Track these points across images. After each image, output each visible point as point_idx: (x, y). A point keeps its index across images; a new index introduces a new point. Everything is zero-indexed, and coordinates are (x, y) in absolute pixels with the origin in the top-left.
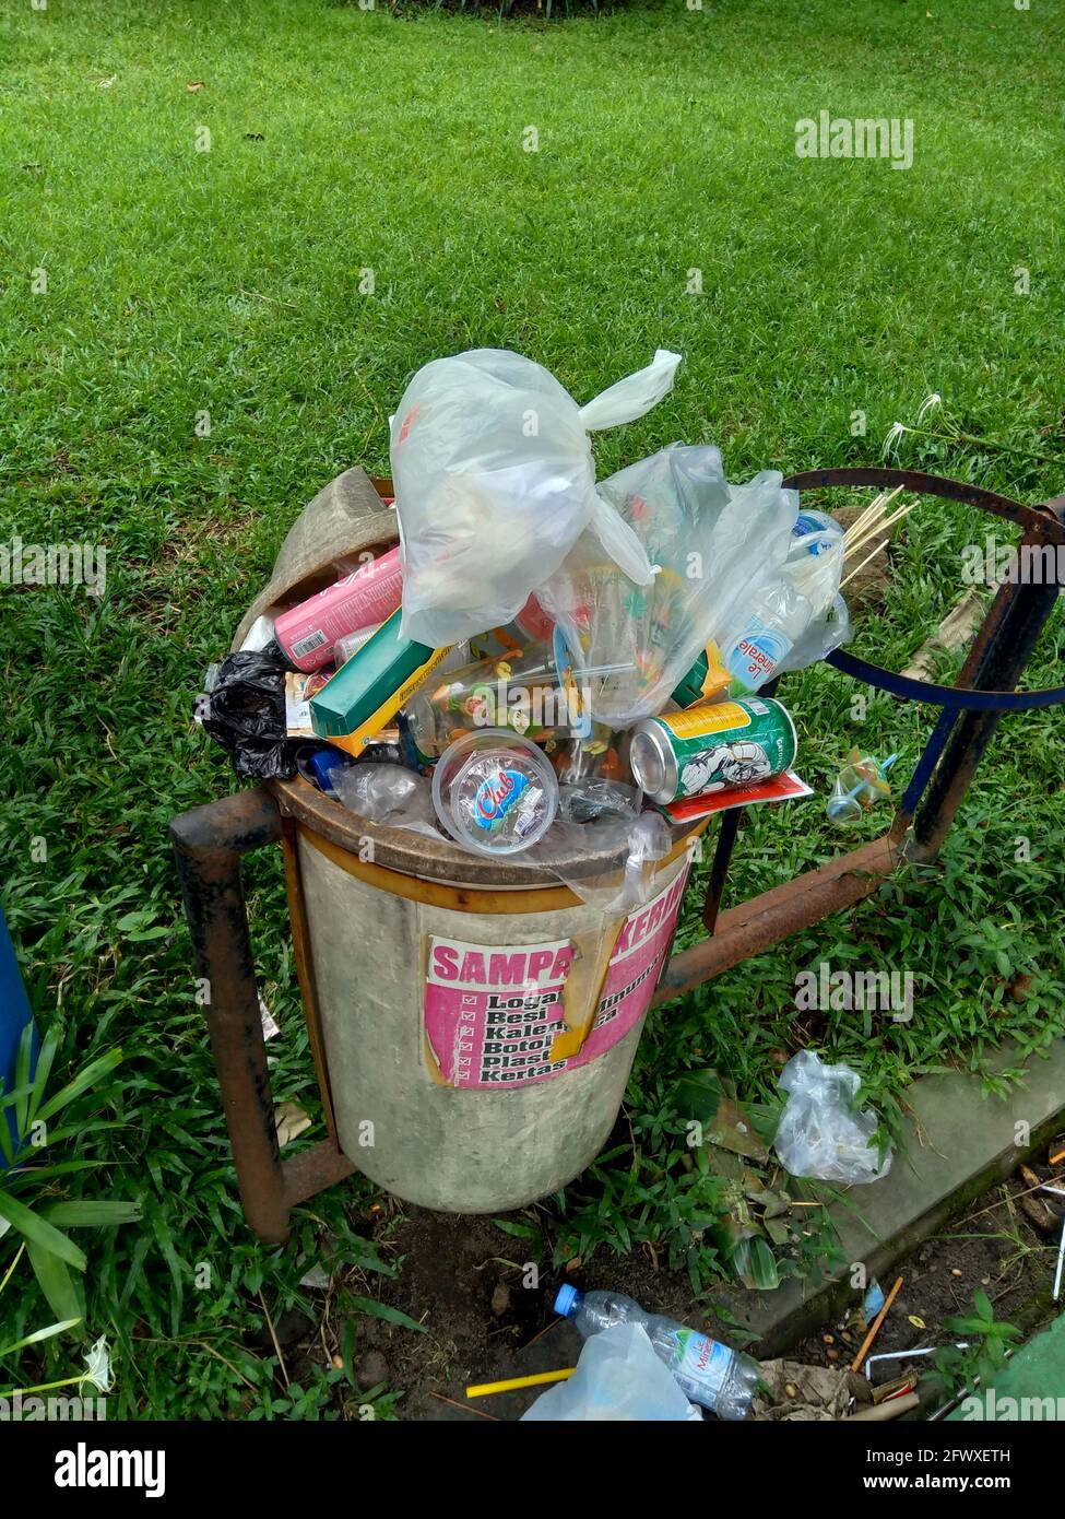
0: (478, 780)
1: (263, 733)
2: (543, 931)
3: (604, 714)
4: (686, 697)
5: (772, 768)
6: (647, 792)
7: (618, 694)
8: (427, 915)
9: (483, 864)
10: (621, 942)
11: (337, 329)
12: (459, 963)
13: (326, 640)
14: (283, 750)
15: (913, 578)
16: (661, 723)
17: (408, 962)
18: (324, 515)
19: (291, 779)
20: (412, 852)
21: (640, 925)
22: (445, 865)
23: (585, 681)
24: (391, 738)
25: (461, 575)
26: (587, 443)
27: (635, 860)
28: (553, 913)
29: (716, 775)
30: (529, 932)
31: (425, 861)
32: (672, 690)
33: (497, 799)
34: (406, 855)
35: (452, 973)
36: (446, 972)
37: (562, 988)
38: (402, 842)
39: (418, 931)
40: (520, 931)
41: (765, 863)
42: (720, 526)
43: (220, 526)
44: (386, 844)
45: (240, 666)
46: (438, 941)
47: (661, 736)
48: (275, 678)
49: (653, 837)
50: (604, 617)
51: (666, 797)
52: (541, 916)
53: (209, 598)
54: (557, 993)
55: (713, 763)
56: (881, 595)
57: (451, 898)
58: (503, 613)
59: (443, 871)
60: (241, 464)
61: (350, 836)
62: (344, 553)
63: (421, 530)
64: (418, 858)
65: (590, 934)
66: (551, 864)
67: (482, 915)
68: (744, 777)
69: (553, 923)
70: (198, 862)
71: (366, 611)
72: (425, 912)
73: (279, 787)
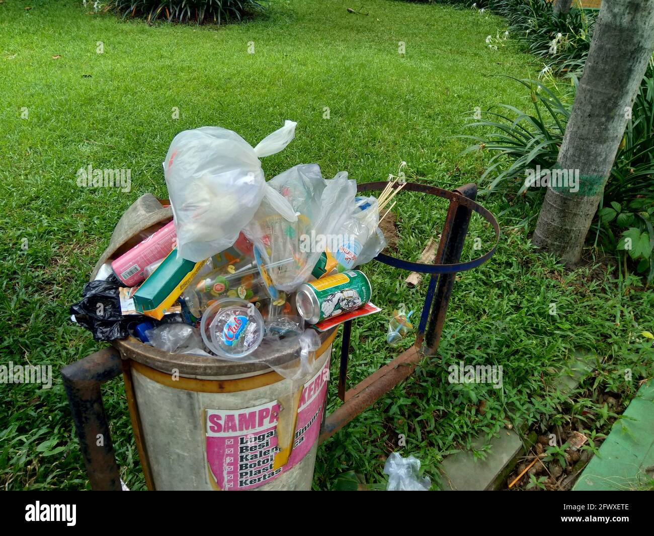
0: (223, 322)
1: (109, 318)
2: (264, 398)
3: (282, 284)
4: (318, 273)
5: (362, 301)
6: (307, 319)
7: (287, 274)
8: (202, 398)
9: (230, 364)
10: (302, 400)
11: (134, 154)
12: (222, 422)
13: (139, 269)
14: (121, 325)
15: (407, 236)
16: (309, 285)
17: (195, 427)
18: (133, 214)
19: (125, 338)
20: (193, 364)
21: (310, 390)
22: (211, 368)
23: (271, 270)
24: (177, 310)
25: (205, 224)
26: (259, 163)
27: (304, 352)
28: (267, 387)
29: (337, 306)
30: (256, 399)
31: (200, 367)
32: (312, 269)
33: (234, 330)
34: (190, 366)
35: (219, 430)
36: (216, 428)
37: (275, 427)
38: (187, 360)
39: (200, 408)
40: (252, 399)
42: (324, 196)
43: (80, 246)
44: (179, 362)
45: (94, 288)
46: (211, 412)
47: (310, 291)
48: (114, 290)
49: (312, 340)
50: (276, 240)
51: (315, 320)
52: (262, 389)
53: (76, 281)
54: (273, 431)
55: (335, 300)
56: (395, 244)
57: (215, 387)
58: (228, 241)
59: (210, 371)
60: (90, 217)
61: (160, 361)
62: (146, 228)
63: (184, 205)
64: (197, 366)
65: (287, 396)
66: (264, 359)
67: (232, 394)
68: (350, 306)
69: (268, 392)
70: (78, 390)
71: (159, 252)
72: (203, 397)
73: (120, 344)
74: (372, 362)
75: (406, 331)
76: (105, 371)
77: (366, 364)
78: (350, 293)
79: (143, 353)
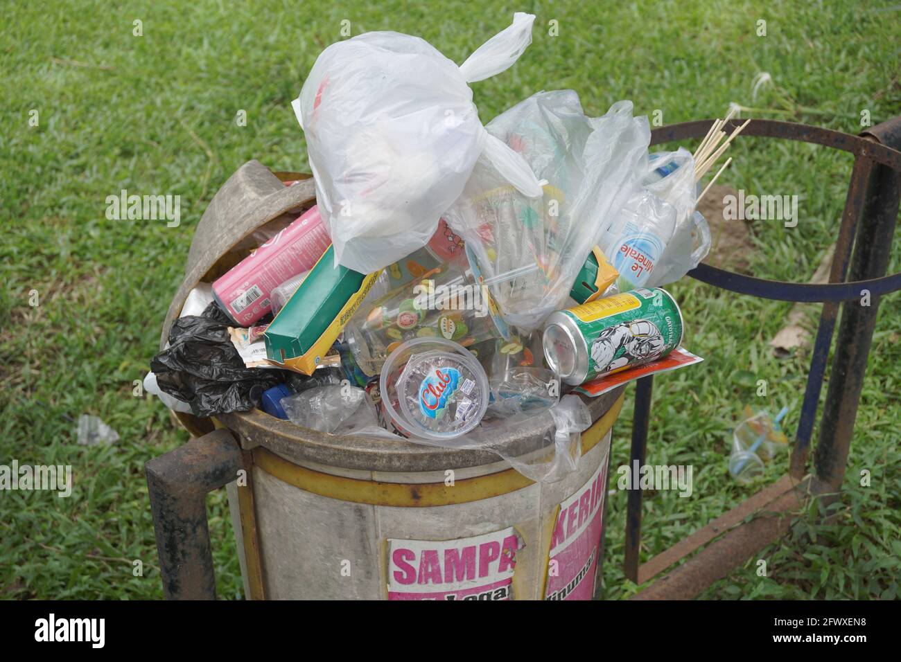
0: (416, 379)
1: (218, 377)
2: (489, 521)
3: (516, 313)
4: (582, 293)
5: (666, 342)
6: (565, 376)
7: (526, 294)
8: (384, 517)
9: (432, 451)
10: (557, 533)
11: (157, 84)
12: (415, 565)
13: (261, 293)
14: (239, 388)
15: (774, 243)
16: (566, 313)
17: (368, 574)
18: (235, 199)
19: (248, 412)
20: (370, 450)
21: (572, 517)
22: (399, 457)
23: (496, 288)
24: (335, 362)
25: (382, 206)
26: (469, 93)
27: (562, 434)
28: (495, 501)
29: (620, 352)
30: (476, 523)
31: (382, 456)
32: (570, 283)
33: (438, 393)
34: (364, 454)
35: (410, 581)
36: (405, 576)
37: (510, 581)
38: (358, 444)
39: (377, 537)
40: (468, 522)
41: (678, 528)
42: (588, 150)
43: (66, 286)
44: (345, 448)
45: (186, 328)
46: (396, 545)
47: (569, 323)
48: (220, 332)
49: (574, 413)
50: (504, 232)
51: (580, 377)
52: (486, 504)
53: (66, 355)
54: (506, 587)
55: (616, 339)
56: (747, 263)
57: (404, 496)
58: (419, 237)
59: (398, 464)
60: (78, 223)
61: (312, 446)
63: (345, 173)
64: (375, 454)
65: (530, 522)
66: (491, 444)
67: (434, 509)
68: (644, 352)
69: (497, 512)
70: (174, 499)
71: (294, 262)
72: (383, 515)
73: (240, 419)
74: (697, 518)
75: (772, 452)
76: (216, 470)
77: (683, 521)
79: (282, 434)
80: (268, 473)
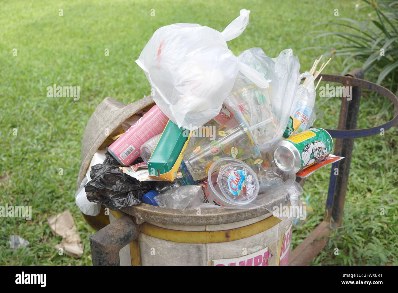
1: (121, 190)
2: (258, 245)
3: (263, 143)
5: (328, 151)
7: (267, 133)
8: (210, 250)
9: (237, 212)
10: (283, 248)
11: (23, 98)
13: (134, 149)
14: (134, 194)
16: (286, 140)
18: (107, 112)
19: (139, 205)
20: (208, 215)
21: (287, 240)
22: (222, 216)
24: (179, 175)
25: (200, 95)
26: (226, 46)
27: (293, 198)
28: (261, 234)
29: (312, 156)
30: (253, 246)
31: (214, 217)
33: (236, 183)
34: (205, 217)
39: (207, 260)
40: (250, 247)
47: (288, 144)
48: (116, 169)
52: (257, 236)
55: (310, 151)
57: (222, 237)
58: (213, 112)
59: (221, 220)
61: (177, 217)
62: (130, 116)
63: (180, 82)
64: (211, 217)
65: (274, 244)
66: (264, 205)
67: (235, 242)
68: (320, 156)
69: (262, 240)
70: (106, 253)
72: (210, 248)
73: (136, 209)
76: (125, 236)
78: (319, 144)
79: (161, 213)
80: (148, 235)
